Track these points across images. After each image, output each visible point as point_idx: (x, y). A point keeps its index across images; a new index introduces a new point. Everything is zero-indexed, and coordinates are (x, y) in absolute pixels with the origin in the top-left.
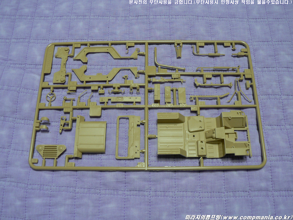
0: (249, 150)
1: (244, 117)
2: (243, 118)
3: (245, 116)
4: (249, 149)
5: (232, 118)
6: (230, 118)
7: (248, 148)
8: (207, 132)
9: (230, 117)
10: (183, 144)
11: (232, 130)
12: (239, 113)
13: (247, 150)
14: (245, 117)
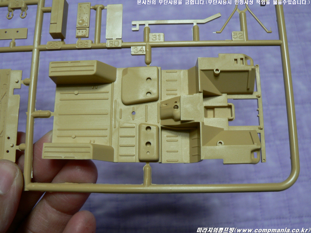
0: (259, 150)
1: (250, 69)
2: (247, 71)
3: (253, 67)
4: (259, 147)
5: (222, 72)
6: (217, 72)
7: (255, 146)
8: (164, 105)
9: (217, 70)
10: (108, 131)
11: (221, 100)
12: (239, 61)
13: (253, 151)
14: (252, 69)
